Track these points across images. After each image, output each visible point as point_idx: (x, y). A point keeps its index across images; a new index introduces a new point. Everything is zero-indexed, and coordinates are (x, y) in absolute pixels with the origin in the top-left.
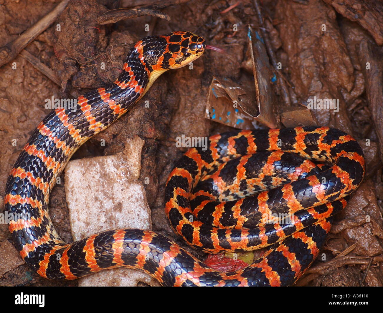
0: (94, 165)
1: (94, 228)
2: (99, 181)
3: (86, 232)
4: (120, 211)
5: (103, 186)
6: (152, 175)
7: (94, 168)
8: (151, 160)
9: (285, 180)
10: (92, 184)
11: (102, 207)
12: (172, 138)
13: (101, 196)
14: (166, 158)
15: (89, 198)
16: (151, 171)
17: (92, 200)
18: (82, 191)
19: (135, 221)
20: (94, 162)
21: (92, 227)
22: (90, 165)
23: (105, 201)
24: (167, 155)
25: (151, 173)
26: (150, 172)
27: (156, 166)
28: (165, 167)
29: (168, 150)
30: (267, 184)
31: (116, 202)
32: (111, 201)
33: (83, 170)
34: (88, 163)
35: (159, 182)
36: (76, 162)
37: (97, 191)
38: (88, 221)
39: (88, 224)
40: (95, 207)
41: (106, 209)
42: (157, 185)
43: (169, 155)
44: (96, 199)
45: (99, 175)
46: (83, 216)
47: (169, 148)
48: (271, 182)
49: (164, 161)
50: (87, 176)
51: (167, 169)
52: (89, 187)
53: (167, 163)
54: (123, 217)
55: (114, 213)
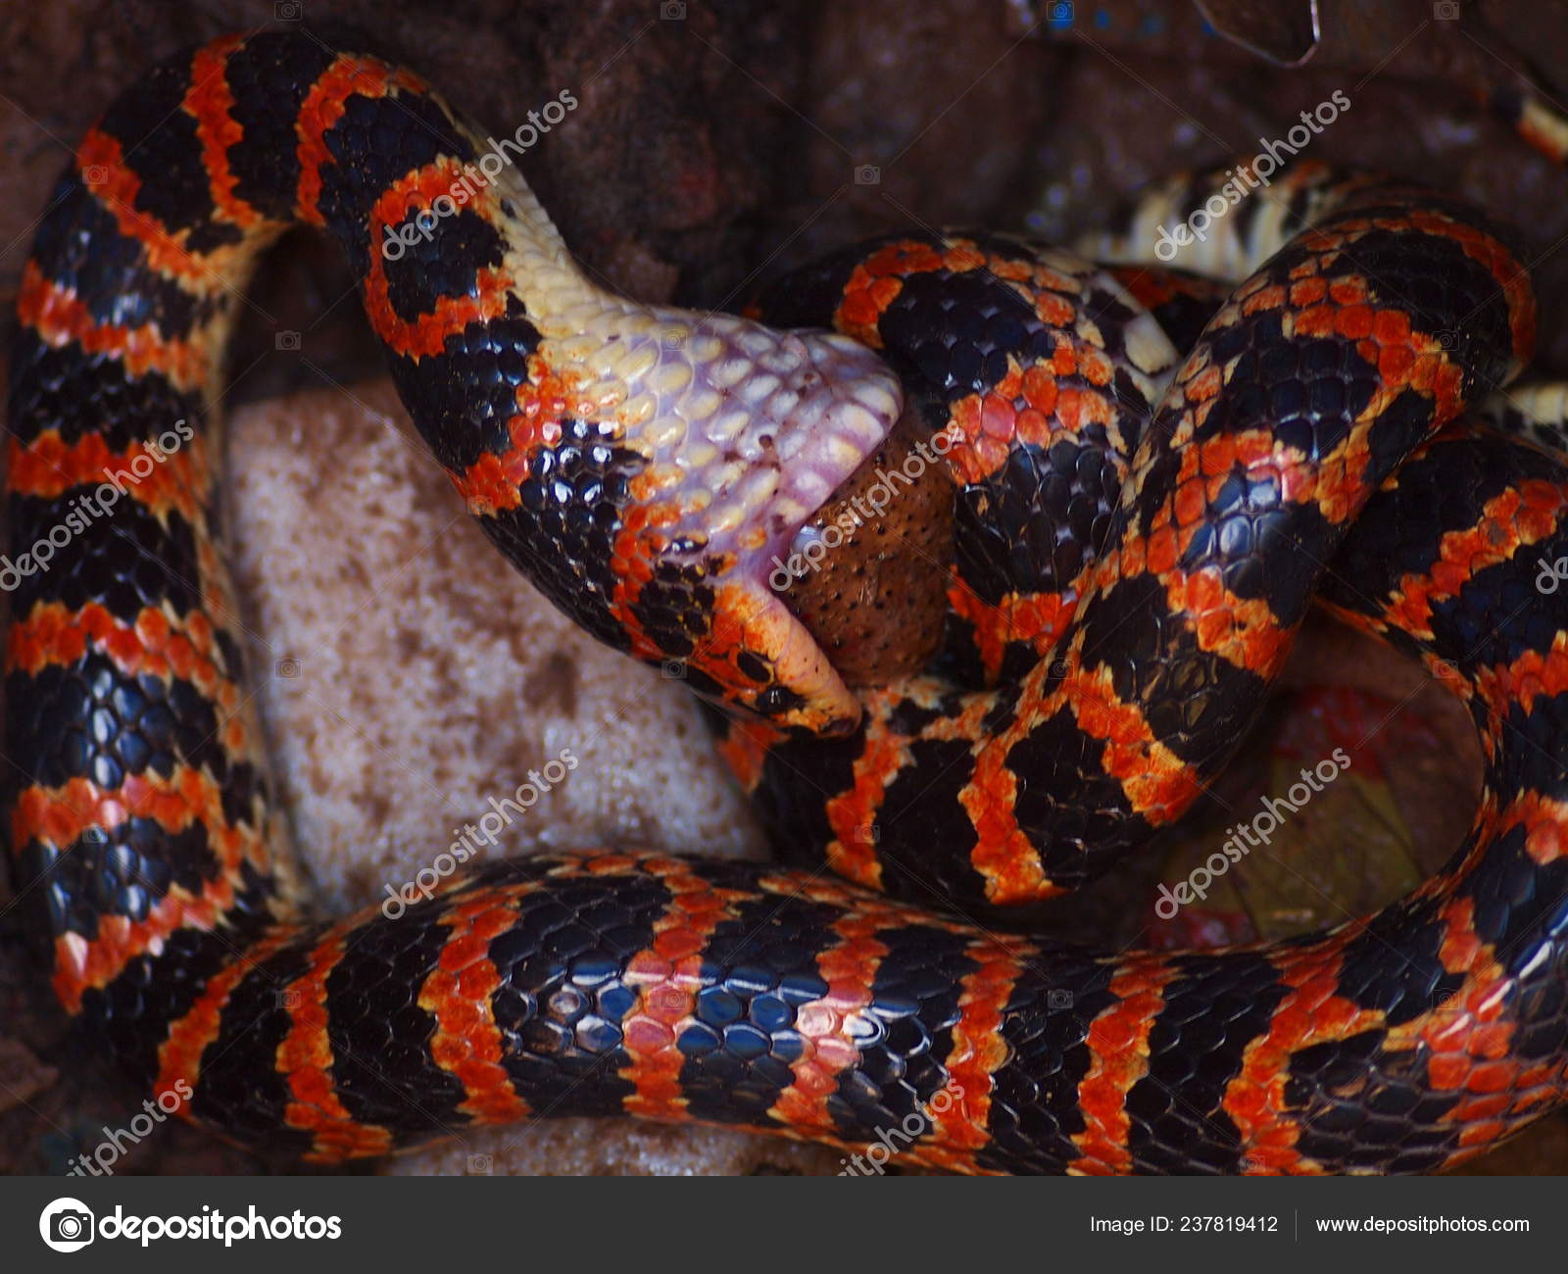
0: (372, 435)
1: (422, 831)
2: (413, 531)
3: (375, 859)
4: (568, 707)
5: (443, 561)
7: (373, 455)
10: (374, 551)
11: (449, 690)
13: (437, 625)
15: (364, 644)
17: (381, 653)
18: (315, 600)
19: (666, 767)
20: (370, 416)
21: (408, 824)
22: (345, 433)
23: (463, 653)
31: (534, 651)
32: (503, 646)
33: (303, 466)
34: (331, 422)
36: (256, 424)
37: (411, 592)
38: (379, 789)
39: (379, 809)
40: (409, 693)
41: (481, 703)
44: (410, 644)
45: (407, 492)
46: (345, 761)
50: (335, 506)
52: (355, 573)
54: (589, 746)
55: (529, 724)
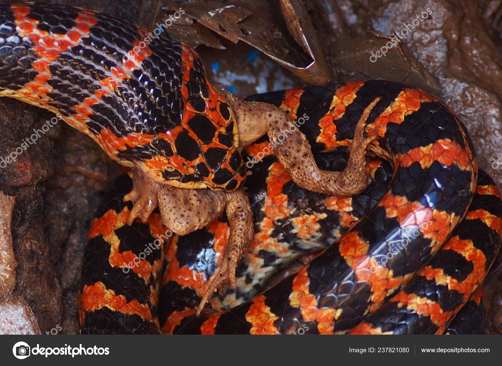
6: (42, 273)
8: (35, 237)
9: (324, 216)
12: (70, 165)
14: (67, 217)
16: (38, 263)
24: (65, 210)
25: (40, 267)
26: (37, 268)
27: (48, 248)
28: (67, 239)
29: (65, 198)
30: (285, 240)
35: (60, 284)
42: (58, 293)
43: (70, 208)
47: (69, 190)
48: (294, 231)
49: (63, 229)
51: (72, 245)
53: (71, 231)
